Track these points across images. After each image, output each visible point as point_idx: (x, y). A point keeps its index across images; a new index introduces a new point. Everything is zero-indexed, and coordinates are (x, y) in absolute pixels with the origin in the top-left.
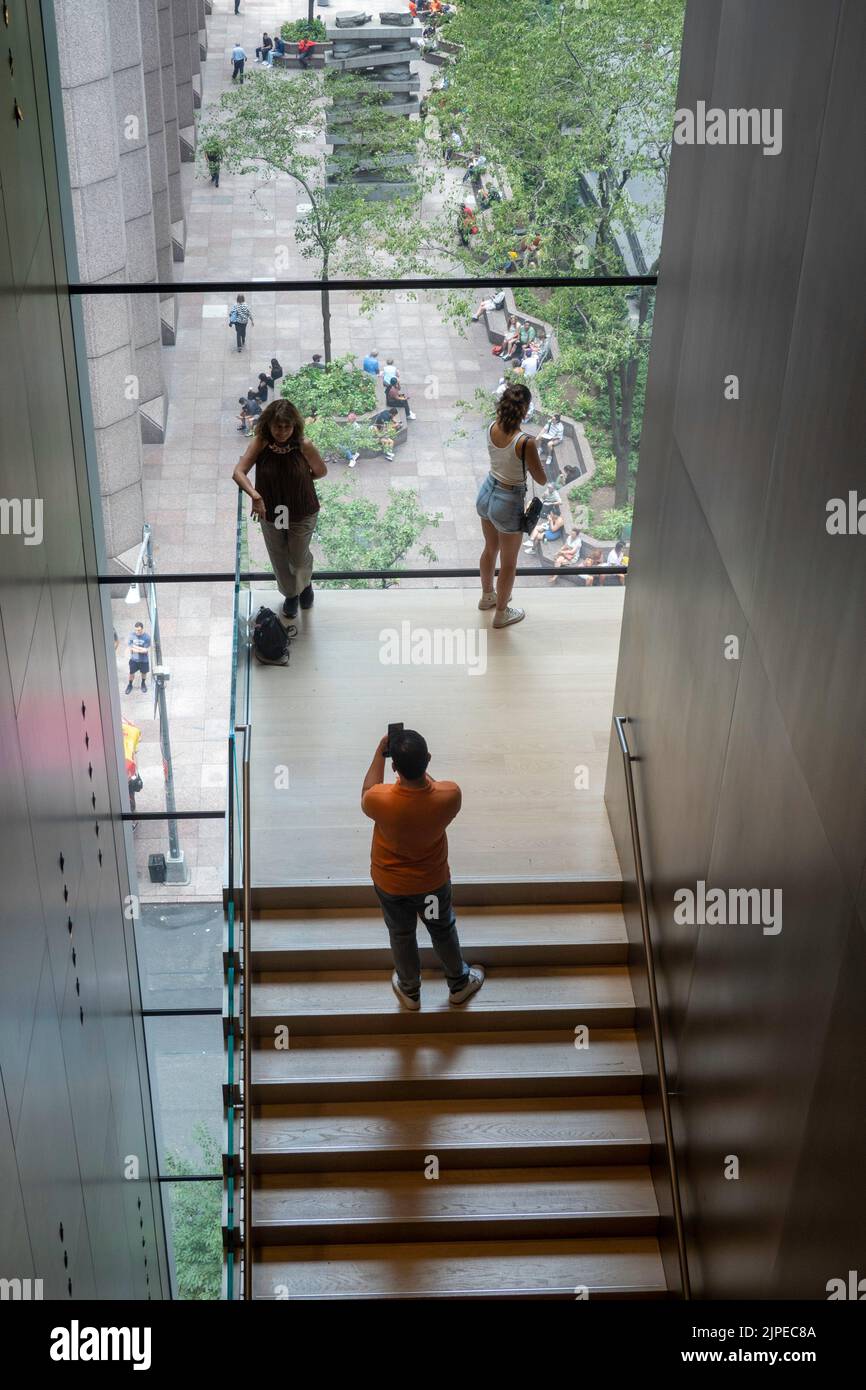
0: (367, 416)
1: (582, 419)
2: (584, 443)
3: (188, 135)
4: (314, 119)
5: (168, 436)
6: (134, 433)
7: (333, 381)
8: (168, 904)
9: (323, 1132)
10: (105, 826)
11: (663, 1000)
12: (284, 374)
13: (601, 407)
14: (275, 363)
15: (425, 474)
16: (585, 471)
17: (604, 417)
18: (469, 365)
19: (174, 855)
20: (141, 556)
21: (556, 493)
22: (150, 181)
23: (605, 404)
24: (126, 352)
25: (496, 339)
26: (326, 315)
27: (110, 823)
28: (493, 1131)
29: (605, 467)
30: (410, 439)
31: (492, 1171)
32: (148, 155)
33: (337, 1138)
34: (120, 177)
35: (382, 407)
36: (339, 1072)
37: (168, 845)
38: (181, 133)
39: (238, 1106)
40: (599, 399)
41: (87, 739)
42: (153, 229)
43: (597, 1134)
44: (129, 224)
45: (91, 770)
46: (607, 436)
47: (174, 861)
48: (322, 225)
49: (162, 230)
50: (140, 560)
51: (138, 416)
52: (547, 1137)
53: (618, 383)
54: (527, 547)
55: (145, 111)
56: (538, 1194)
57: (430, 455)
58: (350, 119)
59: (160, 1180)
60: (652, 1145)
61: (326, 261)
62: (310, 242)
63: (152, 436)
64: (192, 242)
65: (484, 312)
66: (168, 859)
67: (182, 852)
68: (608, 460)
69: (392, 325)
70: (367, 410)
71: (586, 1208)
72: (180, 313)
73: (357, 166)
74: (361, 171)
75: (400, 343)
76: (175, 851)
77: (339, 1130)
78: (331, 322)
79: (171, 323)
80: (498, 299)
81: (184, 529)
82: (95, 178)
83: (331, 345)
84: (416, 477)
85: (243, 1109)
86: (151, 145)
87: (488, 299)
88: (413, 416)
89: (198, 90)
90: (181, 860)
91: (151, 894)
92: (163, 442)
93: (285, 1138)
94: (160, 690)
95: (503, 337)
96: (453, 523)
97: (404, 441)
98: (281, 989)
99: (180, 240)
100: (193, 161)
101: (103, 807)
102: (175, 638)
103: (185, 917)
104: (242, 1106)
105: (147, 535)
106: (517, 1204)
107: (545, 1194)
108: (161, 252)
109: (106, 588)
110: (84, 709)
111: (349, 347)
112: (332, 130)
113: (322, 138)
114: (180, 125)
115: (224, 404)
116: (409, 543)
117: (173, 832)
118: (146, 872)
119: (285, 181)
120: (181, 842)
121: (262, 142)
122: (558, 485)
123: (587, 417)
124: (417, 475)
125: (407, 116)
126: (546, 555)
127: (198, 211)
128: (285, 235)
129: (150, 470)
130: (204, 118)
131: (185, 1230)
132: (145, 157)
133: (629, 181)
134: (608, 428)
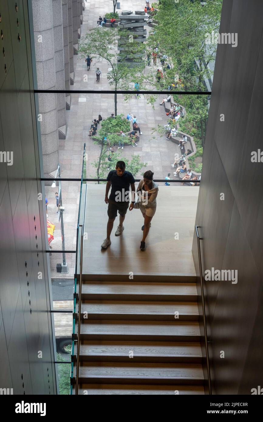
0: (127, 133)
1: (193, 136)
2: (193, 143)
3: (76, 47)
4: (113, 42)
5: (67, 137)
6: (57, 136)
7: (117, 122)
8: (62, 279)
9: (102, 349)
10: (40, 254)
11: (207, 313)
12: (103, 120)
13: (199, 132)
14: (100, 116)
15: (145, 151)
16: (193, 151)
17: (200, 135)
18: (159, 118)
19: (64, 264)
20: (56, 173)
21: (184, 158)
22: (64, 60)
23: (200, 131)
24: (55, 111)
25: (167, 111)
26: (116, 102)
27: (42, 253)
28: (154, 351)
29: (199, 150)
30: (140, 140)
31: (153, 364)
32: (63, 52)
33: (106, 351)
34: (54, 59)
35: (132, 130)
36: (108, 332)
37: (63, 261)
38: (74, 46)
39: (76, 340)
40: (198, 129)
41: (35, 228)
42: (64, 75)
43: (186, 353)
44: (57, 73)
45: (36, 237)
46: (200, 141)
47: (64, 266)
48: (115, 75)
49: (67, 75)
50: (56, 174)
51: (58, 131)
52: (171, 354)
53: (204, 125)
54: (175, 174)
55: (63, 39)
56: (167, 371)
57: (145, 145)
58: (124, 43)
59: (55, 363)
60: (203, 358)
61: (116, 86)
62: (112, 80)
63: (62, 137)
64: (76, 79)
65: (164, 102)
66: (62, 265)
67: (66, 263)
68: (200, 148)
69: (136, 106)
70: (127, 131)
71: (182, 376)
72: (72, 100)
73: (126, 57)
74: (127, 59)
75: (138, 111)
76: (64, 263)
77: (107, 349)
78: (117, 104)
79: (69, 103)
80: (168, 99)
81: (71, 166)
82: (47, 59)
83: (117, 111)
84: (141, 152)
85: (77, 341)
86: (65, 50)
87: (165, 98)
88: (141, 133)
89: (79, 33)
90: (66, 266)
91: (57, 275)
92: (65, 139)
93: (90, 351)
94: (61, 214)
95: (170, 110)
96: (152, 166)
97: (138, 141)
98: (91, 306)
99: (72, 78)
100: (77, 54)
101: (40, 248)
102: (67, 198)
103: (67, 283)
104: (77, 340)
105: (59, 167)
106: (161, 373)
107: (169, 371)
108: (66, 82)
109: (43, 182)
110: (35, 218)
111: (123, 112)
112: (120, 46)
113: (116, 49)
114: (74, 43)
115: (84, 128)
116: (137, 171)
117: (64, 257)
118: (55, 269)
119: (105, 61)
120: (66, 260)
121: (98, 49)
122: (185, 156)
123: (194, 135)
124: (142, 151)
125: (143, 42)
126: (180, 177)
127: (78, 69)
128: (104, 78)
129: (61, 147)
130: (81, 41)
131: (63, 378)
132: (63, 53)
133: (209, 63)
134: (200, 138)
